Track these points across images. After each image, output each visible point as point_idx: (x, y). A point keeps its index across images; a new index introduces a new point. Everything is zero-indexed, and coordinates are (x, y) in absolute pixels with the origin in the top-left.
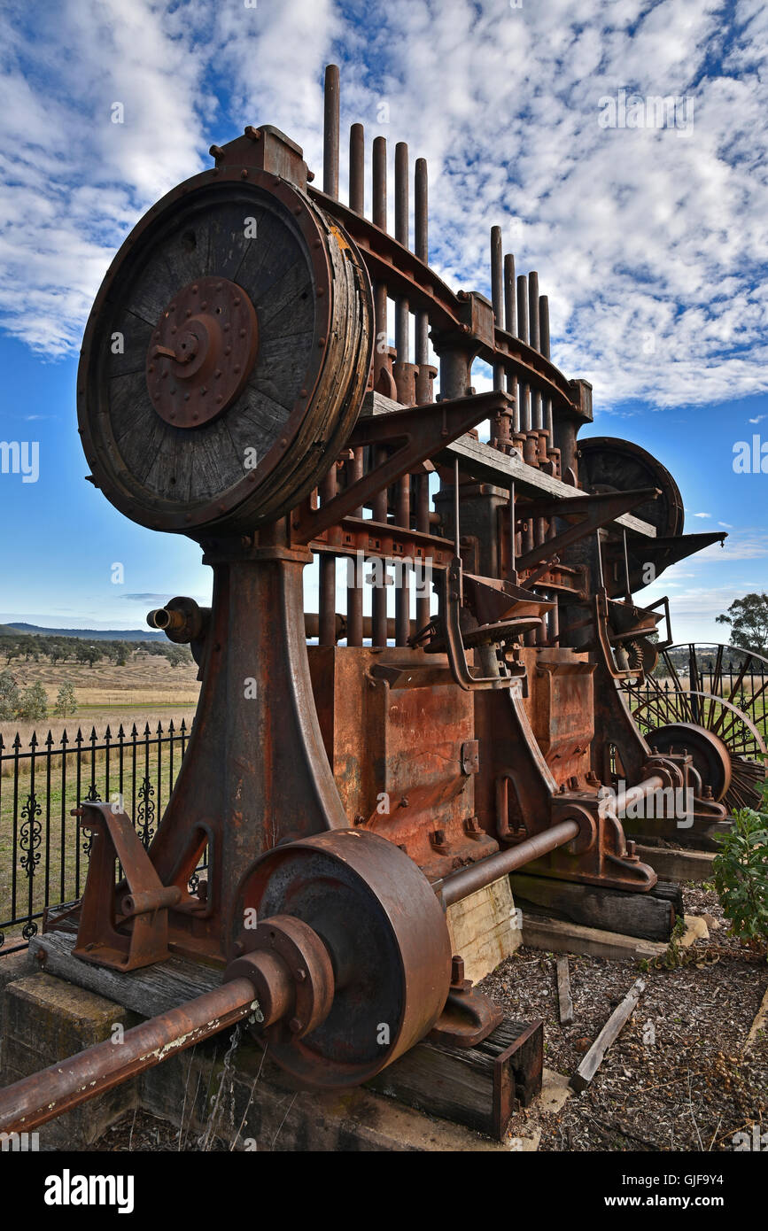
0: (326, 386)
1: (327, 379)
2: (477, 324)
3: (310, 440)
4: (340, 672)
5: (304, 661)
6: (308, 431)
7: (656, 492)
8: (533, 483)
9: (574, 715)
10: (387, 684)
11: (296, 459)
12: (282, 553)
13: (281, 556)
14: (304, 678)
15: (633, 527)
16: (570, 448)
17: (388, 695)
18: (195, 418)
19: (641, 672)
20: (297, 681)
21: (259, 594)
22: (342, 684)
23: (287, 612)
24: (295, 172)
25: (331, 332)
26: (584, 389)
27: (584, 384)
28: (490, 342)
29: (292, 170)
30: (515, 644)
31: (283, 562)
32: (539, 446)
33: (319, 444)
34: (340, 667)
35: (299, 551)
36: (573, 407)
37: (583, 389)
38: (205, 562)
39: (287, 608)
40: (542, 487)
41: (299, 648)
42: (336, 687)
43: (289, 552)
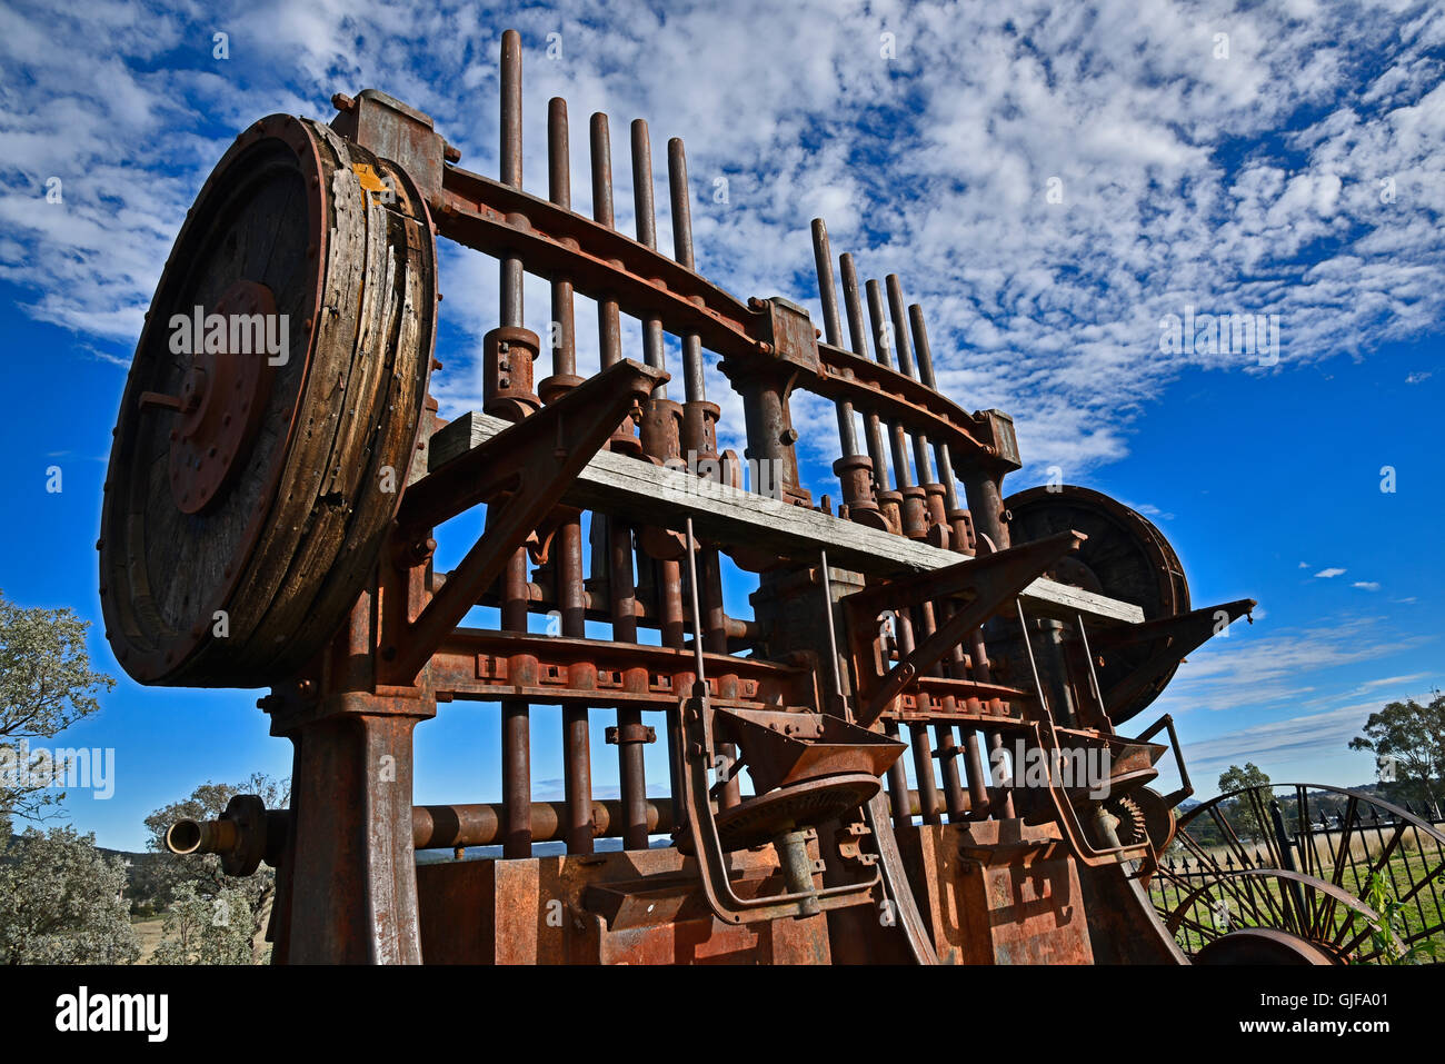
0: (320, 397)
1: (320, 384)
2: (784, 340)
3: (308, 492)
4: (508, 906)
5: (405, 893)
6: (299, 477)
7: (1075, 537)
8: (864, 549)
9: (1044, 936)
10: (603, 922)
11: (288, 530)
12: (358, 701)
13: (355, 707)
14: (401, 927)
15: (1093, 609)
16: (992, 508)
17: (603, 943)
18: (203, 495)
19: (1148, 849)
20: (382, 935)
21: (336, 778)
22: (513, 928)
23: (371, 806)
24: (419, 148)
25: (322, 307)
26: (999, 423)
27: (998, 417)
28: (814, 365)
29: (414, 145)
30: (855, 826)
31: (365, 718)
32: (930, 507)
33: (333, 499)
34: (508, 897)
35: (397, 695)
36: (983, 450)
37: (995, 424)
38: (275, 732)
39: (371, 799)
40: (885, 555)
41: (395, 869)
42: (500, 936)
43: (376, 698)
